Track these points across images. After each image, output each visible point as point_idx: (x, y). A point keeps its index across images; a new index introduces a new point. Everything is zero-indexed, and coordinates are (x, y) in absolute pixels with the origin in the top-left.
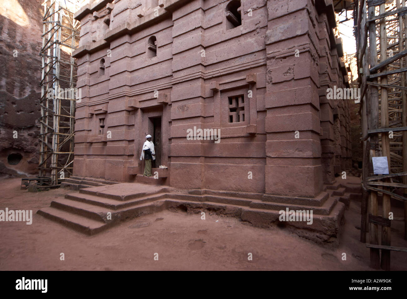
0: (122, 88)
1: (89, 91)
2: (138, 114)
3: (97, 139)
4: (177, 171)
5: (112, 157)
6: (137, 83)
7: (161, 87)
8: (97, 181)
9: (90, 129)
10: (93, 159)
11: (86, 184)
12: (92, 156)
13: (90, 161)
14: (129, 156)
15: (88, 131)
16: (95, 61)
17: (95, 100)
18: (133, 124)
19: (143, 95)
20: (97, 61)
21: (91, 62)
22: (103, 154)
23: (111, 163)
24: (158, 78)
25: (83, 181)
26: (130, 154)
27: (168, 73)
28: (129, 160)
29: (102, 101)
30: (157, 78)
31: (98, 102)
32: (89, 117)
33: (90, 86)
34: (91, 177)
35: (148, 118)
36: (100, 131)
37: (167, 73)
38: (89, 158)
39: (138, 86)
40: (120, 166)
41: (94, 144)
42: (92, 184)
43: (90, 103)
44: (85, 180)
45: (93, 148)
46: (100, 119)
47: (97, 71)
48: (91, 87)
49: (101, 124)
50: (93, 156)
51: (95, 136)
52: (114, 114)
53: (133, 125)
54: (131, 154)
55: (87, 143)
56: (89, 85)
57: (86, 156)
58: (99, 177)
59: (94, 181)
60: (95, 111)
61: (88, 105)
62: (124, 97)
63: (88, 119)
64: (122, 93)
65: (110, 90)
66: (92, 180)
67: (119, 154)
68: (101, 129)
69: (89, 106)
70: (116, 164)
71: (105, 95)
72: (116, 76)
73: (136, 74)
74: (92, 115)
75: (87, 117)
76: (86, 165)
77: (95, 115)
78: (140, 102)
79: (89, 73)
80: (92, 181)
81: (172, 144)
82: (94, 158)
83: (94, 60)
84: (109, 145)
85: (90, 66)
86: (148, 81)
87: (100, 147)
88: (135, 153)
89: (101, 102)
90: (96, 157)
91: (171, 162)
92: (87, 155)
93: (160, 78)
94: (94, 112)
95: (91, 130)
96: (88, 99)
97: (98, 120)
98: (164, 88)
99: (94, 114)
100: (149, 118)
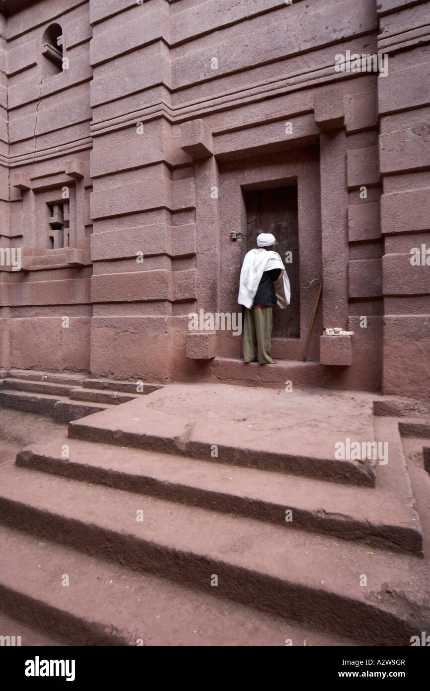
0: (146, 94)
1: (8, 124)
2: (207, 173)
3: (42, 262)
4: (418, 343)
5: (113, 308)
6: (202, 78)
7: (310, 79)
8: (56, 381)
9: (19, 234)
10: (35, 318)
11: (21, 390)
12: (28, 309)
13: (23, 322)
14: (175, 303)
15: (11, 238)
16: (24, 37)
17: (32, 150)
18: (192, 204)
19: (229, 113)
20: (30, 35)
21: (9, 41)
22: (73, 302)
23: (115, 327)
24: (296, 50)
25: (6, 379)
26: (182, 298)
27: (341, 30)
28: (179, 316)
29: (57, 149)
30: (291, 52)
31: (41, 153)
32: (12, 199)
33: (9, 111)
34: (31, 368)
35: (239, 189)
36: (52, 238)
37: (335, 31)
38: (19, 317)
39: (204, 87)
40: (152, 335)
41: (32, 276)
42: (42, 390)
43: (11, 160)
44: (12, 377)
45: (32, 285)
46: (51, 206)
47: (35, 65)
48: (14, 112)
49: (55, 219)
50: (32, 308)
51: (38, 252)
52: (118, 177)
53: (191, 210)
54: (187, 296)
55: (8, 274)
56: (6, 107)
57: (8, 310)
58: (60, 368)
59: (45, 380)
60: (32, 180)
61: (6, 164)
62: (154, 123)
63: (9, 203)
64: (146, 111)
65: (93, 108)
66: (39, 378)
67: (146, 298)
68: (55, 233)
69: (10, 168)
70: (135, 329)
71: (70, 130)
72: (116, 63)
73: (192, 51)
74: (23, 190)
75: (8, 200)
76: (12, 335)
77: (31, 192)
78: (215, 135)
79: (4, 73)
80: (39, 381)
81: (386, 255)
82: (37, 315)
83: (21, 31)
84: (100, 272)
85: (6, 53)
86: (247, 65)
87: (58, 284)
88: (201, 294)
89: (56, 152)
90: (46, 310)
91: (386, 316)
92: (10, 307)
93: (303, 48)
94: (30, 182)
95: (20, 237)
96: (6, 147)
97: (45, 208)
98: (322, 80)
99: (28, 189)
100: (242, 187)
